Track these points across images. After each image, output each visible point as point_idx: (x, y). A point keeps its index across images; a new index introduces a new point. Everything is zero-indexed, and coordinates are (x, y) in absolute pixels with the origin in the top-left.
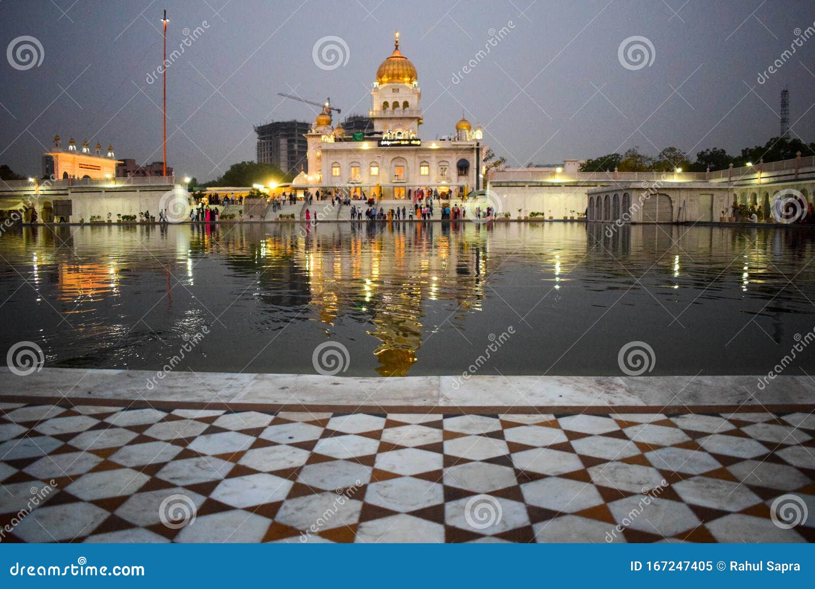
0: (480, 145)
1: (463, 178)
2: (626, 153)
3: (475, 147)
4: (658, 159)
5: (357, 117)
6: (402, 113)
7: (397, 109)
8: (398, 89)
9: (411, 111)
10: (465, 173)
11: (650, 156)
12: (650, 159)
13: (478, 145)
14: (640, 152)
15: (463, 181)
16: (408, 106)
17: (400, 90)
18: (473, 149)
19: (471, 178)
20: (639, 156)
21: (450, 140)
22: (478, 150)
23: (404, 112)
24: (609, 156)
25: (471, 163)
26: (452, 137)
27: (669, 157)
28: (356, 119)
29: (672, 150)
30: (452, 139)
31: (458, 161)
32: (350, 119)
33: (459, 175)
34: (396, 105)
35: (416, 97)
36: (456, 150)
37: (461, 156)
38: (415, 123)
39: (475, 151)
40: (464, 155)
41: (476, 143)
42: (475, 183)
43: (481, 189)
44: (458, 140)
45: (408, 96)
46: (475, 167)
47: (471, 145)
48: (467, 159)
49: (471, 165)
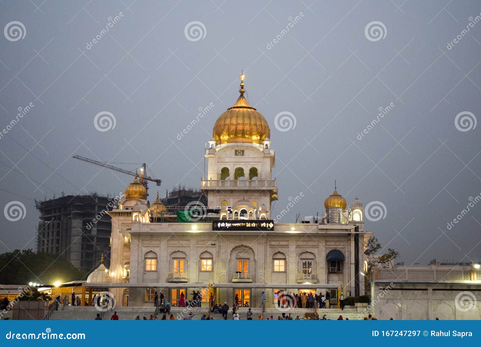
0: (360, 230)
1: (335, 277)
3: (353, 232)
5: (184, 191)
6: (247, 184)
7: (241, 178)
8: (243, 151)
9: (261, 181)
10: (339, 270)
13: (357, 229)
15: (335, 282)
16: (256, 175)
17: (246, 152)
18: (350, 235)
19: (347, 277)
21: (316, 222)
22: (357, 238)
23: (250, 182)
25: (346, 255)
26: (320, 218)
28: (182, 194)
30: (320, 222)
31: (328, 252)
32: (173, 193)
33: (330, 272)
34: (239, 172)
35: (268, 161)
36: (325, 236)
37: (333, 245)
38: (267, 199)
39: (353, 239)
40: (337, 243)
41: (354, 227)
42: (353, 285)
43: (362, 293)
44: (328, 222)
45: (256, 160)
46: (353, 261)
47: (347, 230)
48: (341, 250)
49: (346, 259)
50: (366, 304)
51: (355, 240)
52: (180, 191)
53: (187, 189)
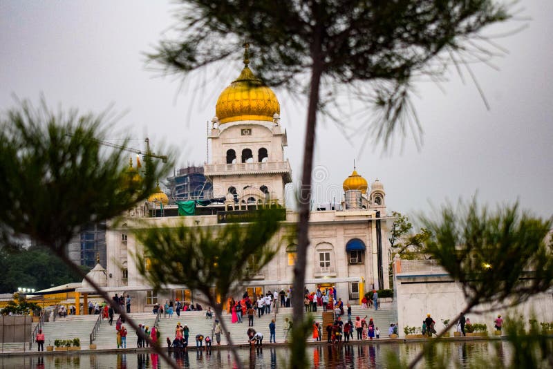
0: (381, 215)
1: (355, 269)
3: (374, 218)
5: (194, 168)
6: (257, 167)
7: (249, 161)
8: (250, 130)
9: (272, 163)
10: (360, 260)
13: (378, 214)
15: (357, 274)
16: (266, 156)
17: (254, 130)
18: (370, 221)
19: (369, 268)
21: (333, 209)
22: (378, 223)
23: (260, 165)
25: (367, 244)
26: (337, 203)
28: (192, 172)
30: (336, 208)
31: (347, 241)
33: (351, 264)
34: (247, 154)
35: (279, 140)
36: (344, 224)
37: (353, 233)
38: (280, 181)
39: (374, 226)
40: (357, 231)
41: (375, 212)
42: (376, 276)
43: (387, 287)
44: (347, 208)
45: (266, 139)
46: (375, 250)
47: (367, 216)
48: (361, 238)
49: (368, 248)
50: (390, 299)
51: (377, 227)
52: (189, 168)
53: (196, 166)
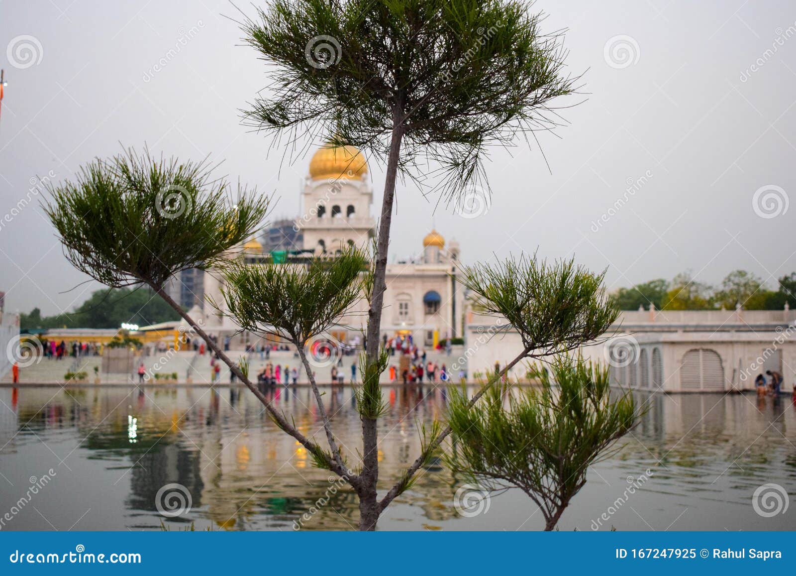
0: (457, 270)
1: (431, 318)
2: (675, 280)
3: (450, 272)
4: (721, 288)
5: (287, 221)
6: (345, 221)
7: (338, 216)
9: (358, 219)
10: (435, 310)
11: (709, 284)
12: (710, 288)
13: (453, 270)
14: (694, 278)
15: (432, 323)
16: (354, 212)
17: (343, 189)
18: (446, 276)
19: (443, 318)
20: (693, 283)
21: (413, 262)
22: (454, 278)
23: (348, 221)
24: (651, 283)
25: (443, 296)
26: (417, 258)
27: (738, 285)
28: (285, 224)
29: (741, 274)
30: (416, 262)
31: (424, 293)
32: (276, 223)
33: (428, 313)
34: (336, 210)
35: (366, 199)
36: (422, 277)
37: (430, 286)
39: (450, 280)
40: (434, 284)
41: (451, 267)
42: (450, 325)
43: (459, 335)
44: (426, 262)
45: (354, 197)
46: (450, 301)
47: (443, 271)
48: (437, 291)
49: (443, 300)
50: (461, 346)
51: (452, 281)
